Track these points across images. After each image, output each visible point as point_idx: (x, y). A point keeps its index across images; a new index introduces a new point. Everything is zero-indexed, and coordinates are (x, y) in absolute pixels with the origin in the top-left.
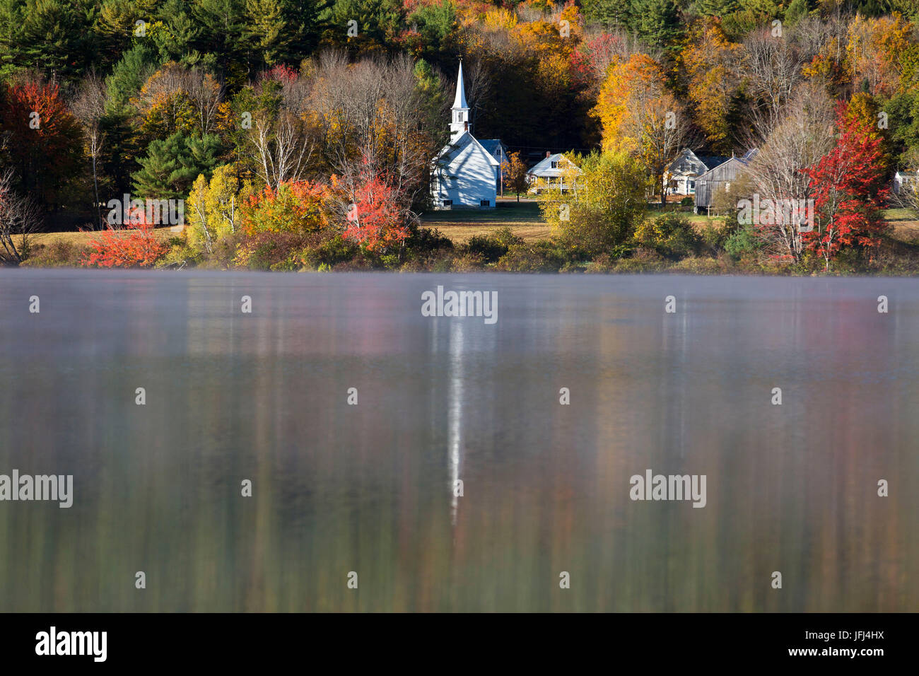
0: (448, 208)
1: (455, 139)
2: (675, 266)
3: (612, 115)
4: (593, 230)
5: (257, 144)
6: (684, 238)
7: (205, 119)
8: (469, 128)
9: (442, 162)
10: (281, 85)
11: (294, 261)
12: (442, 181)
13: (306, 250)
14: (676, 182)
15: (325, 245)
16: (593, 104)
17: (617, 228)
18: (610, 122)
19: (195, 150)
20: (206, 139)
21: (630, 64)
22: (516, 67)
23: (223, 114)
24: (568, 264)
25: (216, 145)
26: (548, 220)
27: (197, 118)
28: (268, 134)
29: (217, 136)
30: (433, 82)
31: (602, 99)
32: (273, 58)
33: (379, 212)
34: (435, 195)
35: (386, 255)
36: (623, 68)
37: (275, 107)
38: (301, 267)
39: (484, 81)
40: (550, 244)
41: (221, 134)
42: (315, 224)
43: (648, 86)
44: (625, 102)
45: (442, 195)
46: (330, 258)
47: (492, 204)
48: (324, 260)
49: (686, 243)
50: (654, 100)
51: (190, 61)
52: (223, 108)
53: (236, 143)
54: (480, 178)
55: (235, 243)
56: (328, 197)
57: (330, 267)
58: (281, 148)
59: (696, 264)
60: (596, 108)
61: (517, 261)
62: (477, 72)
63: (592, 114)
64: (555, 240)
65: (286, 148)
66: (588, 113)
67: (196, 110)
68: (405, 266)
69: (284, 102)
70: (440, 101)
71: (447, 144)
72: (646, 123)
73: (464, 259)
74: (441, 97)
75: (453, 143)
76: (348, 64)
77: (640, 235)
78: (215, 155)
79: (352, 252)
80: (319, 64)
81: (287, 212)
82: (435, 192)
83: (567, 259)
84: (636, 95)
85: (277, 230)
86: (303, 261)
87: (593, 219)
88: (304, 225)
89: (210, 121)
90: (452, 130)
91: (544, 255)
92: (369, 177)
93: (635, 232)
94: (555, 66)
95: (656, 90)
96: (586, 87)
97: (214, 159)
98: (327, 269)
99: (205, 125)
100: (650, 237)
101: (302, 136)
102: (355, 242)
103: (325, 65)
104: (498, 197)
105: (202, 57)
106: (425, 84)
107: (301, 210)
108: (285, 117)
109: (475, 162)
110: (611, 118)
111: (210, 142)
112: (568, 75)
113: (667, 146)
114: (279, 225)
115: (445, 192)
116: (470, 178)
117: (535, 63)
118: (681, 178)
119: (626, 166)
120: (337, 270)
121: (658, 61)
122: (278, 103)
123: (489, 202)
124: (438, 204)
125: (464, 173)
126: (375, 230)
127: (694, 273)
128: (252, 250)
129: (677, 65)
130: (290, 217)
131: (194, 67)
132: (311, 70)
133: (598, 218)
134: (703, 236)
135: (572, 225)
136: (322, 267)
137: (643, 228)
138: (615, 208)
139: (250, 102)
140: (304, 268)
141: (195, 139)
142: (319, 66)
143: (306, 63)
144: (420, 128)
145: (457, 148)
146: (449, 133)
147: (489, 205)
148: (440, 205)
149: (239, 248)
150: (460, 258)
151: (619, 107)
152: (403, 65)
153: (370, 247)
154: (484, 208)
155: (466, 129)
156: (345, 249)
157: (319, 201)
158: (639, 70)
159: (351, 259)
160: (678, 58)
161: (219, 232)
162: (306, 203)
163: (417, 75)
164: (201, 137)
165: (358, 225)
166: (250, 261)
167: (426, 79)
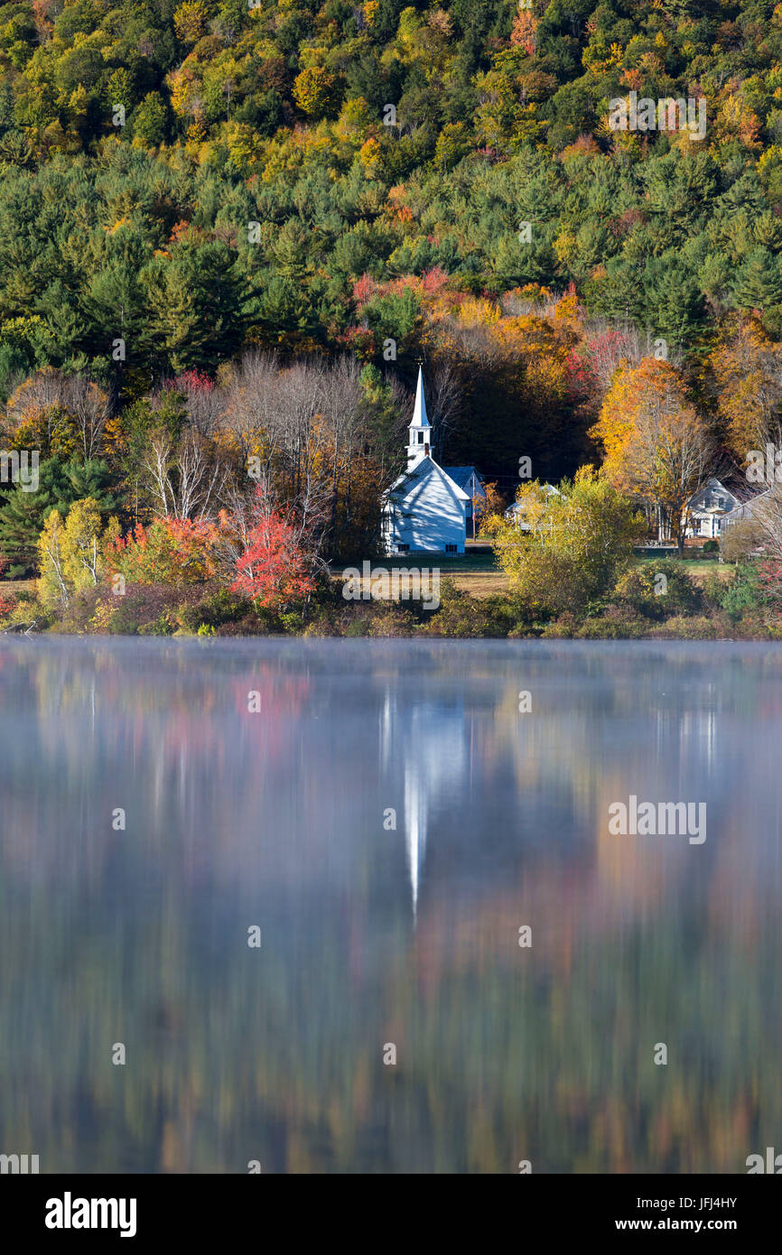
0: (402, 554)
1: (412, 466)
2: (658, 628)
3: (618, 436)
4: (559, 582)
5: (154, 473)
6: (679, 591)
7: (88, 441)
8: (430, 451)
9: (396, 496)
10: (185, 396)
11: (168, 622)
12: (395, 521)
13: (182, 608)
14: (699, 521)
15: (207, 601)
16: (594, 420)
17: (592, 579)
18: (615, 444)
19: (74, 480)
20: (89, 466)
21: (640, 370)
22: (496, 374)
23: (112, 434)
24: (520, 625)
25: (102, 473)
26: (506, 569)
27: (79, 439)
28: (168, 459)
29: (103, 462)
30: (384, 392)
31: (604, 414)
32: (182, 361)
33: (277, 558)
34: (387, 538)
35: (287, 612)
36: (632, 374)
37: (178, 424)
38: (176, 629)
39: (454, 392)
40: (505, 599)
41: (108, 459)
42: (198, 574)
43: (663, 398)
44: (633, 418)
45: (395, 538)
46: (214, 617)
47: (461, 550)
48: (206, 620)
49: (682, 599)
50: (670, 417)
51: (74, 366)
52: (111, 426)
53: (128, 471)
54: (440, 513)
55: (96, 598)
56: (214, 538)
57: (213, 629)
58: (185, 477)
59: (684, 625)
60: (597, 426)
61: (454, 622)
62: (444, 381)
63: (593, 433)
64: (511, 594)
65: (192, 477)
66: (587, 433)
67: (76, 428)
68: (311, 627)
69: (189, 418)
70: (392, 417)
71: (403, 472)
72: (661, 447)
73: (386, 619)
74: (393, 413)
75: (409, 471)
76: (277, 370)
77: (623, 587)
78: (100, 486)
79: (242, 610)
80: (241, 371)
81: (162, 558)
82: (387, 534)
83: (519, 618)
84: (648, 409)
85: (149, 582)
86: (178, 621)
87: (561, 568)
88: (185, 575)
89: (95, 443)
90: (409, 454)
91: (488, 613)
92: (264, 513)
93: (616, 583)
94: (548, 372)
95: (674, 403)
96: (585, 399)
97: (98, 491)
98: (210, 631)
99: (88, 448)
100: (636, 591)
101: (212, 461)
102: (247, 596)
103: (248, 372)
104: (468, 540)
105: (91, 361)
106: (373, 395)
107: (181, 556)
108: (190, 436)
109: (434, 494)
110: (616, 439)
111: (93, 470)
112: (564, 384)
113: (686, 475)
114: (152, 575)
115: (397, 534)
116: (427, 514)
117: (521, 369)
118: (704, 515)
119: (606, 500)
120: (223, 634)
121: (676, 366)
122: (182, 418)
123: (456, 546)
124: (392, 550)
125: (420, 508)
126: (272, 581)
127: (682, 637)
128: (115, 607)
129: (703, 371)
130: (165, 565)
131: (79, 374)
132: (230, 376)
133: (566, 565)
134: (704, 590)
135: (533, 576)
136: (203, 628)
137: (626, 579)
138: (592, 554)
139: (146, 419)
140: (180, 630)
141: (75, 466)
142: (241, 373)
143: (225, 369)
144: (366, 452)
145: (415, 477)
146: (405, 458)
147: (456, 550)
148: (394, 552)
149: (99, 605)
150: (381, 618)
151: (626, 425)
152: (345, 371)
153: (266, 602)
154: (450, 555)
155: (427, 453)
156: (233, 606)
157: (204, 545)
158: (652, 378)
159: (240, 619)
160: (705, 362)
161: (78, 584)
162: (187, 547)
163: (362, 384)
164: (82, 463)
165: (251, 575)
166: (111, 621)
167: (375, 390)
